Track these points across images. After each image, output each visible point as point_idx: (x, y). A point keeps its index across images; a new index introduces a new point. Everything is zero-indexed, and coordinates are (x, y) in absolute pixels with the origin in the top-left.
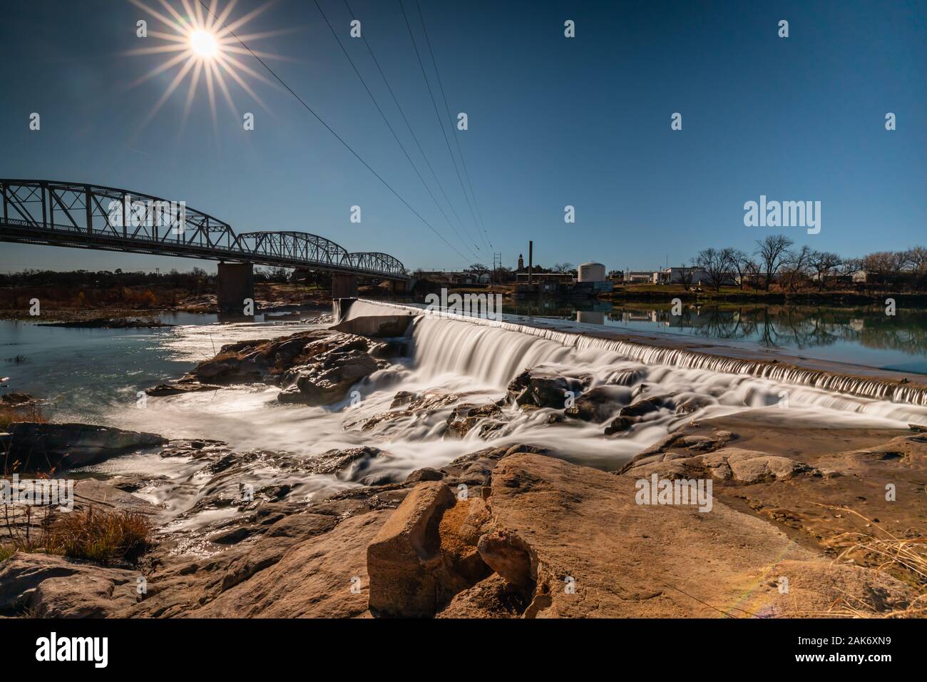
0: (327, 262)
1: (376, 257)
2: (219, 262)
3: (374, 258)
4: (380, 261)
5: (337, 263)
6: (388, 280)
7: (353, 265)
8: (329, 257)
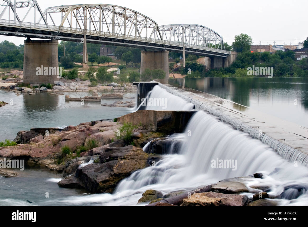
0: (135, 36)
1: (190, 28)
2: (26, 39)
3: (188, 31)
4: (195, 34)
5: (146, 38)
6: (207, 56)
7: (164, 39)
8: (138, 30)
